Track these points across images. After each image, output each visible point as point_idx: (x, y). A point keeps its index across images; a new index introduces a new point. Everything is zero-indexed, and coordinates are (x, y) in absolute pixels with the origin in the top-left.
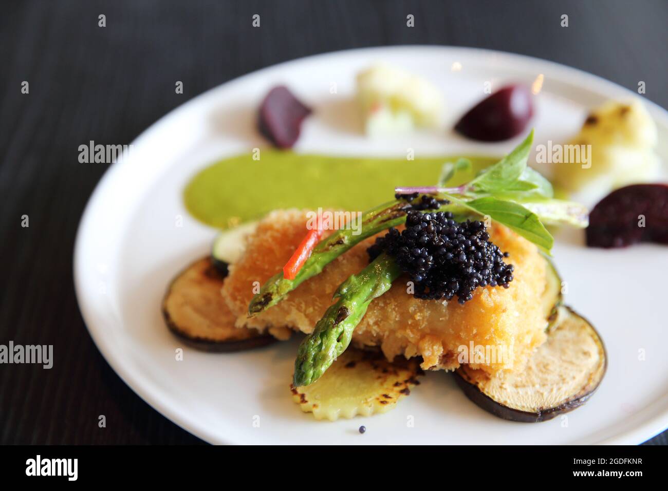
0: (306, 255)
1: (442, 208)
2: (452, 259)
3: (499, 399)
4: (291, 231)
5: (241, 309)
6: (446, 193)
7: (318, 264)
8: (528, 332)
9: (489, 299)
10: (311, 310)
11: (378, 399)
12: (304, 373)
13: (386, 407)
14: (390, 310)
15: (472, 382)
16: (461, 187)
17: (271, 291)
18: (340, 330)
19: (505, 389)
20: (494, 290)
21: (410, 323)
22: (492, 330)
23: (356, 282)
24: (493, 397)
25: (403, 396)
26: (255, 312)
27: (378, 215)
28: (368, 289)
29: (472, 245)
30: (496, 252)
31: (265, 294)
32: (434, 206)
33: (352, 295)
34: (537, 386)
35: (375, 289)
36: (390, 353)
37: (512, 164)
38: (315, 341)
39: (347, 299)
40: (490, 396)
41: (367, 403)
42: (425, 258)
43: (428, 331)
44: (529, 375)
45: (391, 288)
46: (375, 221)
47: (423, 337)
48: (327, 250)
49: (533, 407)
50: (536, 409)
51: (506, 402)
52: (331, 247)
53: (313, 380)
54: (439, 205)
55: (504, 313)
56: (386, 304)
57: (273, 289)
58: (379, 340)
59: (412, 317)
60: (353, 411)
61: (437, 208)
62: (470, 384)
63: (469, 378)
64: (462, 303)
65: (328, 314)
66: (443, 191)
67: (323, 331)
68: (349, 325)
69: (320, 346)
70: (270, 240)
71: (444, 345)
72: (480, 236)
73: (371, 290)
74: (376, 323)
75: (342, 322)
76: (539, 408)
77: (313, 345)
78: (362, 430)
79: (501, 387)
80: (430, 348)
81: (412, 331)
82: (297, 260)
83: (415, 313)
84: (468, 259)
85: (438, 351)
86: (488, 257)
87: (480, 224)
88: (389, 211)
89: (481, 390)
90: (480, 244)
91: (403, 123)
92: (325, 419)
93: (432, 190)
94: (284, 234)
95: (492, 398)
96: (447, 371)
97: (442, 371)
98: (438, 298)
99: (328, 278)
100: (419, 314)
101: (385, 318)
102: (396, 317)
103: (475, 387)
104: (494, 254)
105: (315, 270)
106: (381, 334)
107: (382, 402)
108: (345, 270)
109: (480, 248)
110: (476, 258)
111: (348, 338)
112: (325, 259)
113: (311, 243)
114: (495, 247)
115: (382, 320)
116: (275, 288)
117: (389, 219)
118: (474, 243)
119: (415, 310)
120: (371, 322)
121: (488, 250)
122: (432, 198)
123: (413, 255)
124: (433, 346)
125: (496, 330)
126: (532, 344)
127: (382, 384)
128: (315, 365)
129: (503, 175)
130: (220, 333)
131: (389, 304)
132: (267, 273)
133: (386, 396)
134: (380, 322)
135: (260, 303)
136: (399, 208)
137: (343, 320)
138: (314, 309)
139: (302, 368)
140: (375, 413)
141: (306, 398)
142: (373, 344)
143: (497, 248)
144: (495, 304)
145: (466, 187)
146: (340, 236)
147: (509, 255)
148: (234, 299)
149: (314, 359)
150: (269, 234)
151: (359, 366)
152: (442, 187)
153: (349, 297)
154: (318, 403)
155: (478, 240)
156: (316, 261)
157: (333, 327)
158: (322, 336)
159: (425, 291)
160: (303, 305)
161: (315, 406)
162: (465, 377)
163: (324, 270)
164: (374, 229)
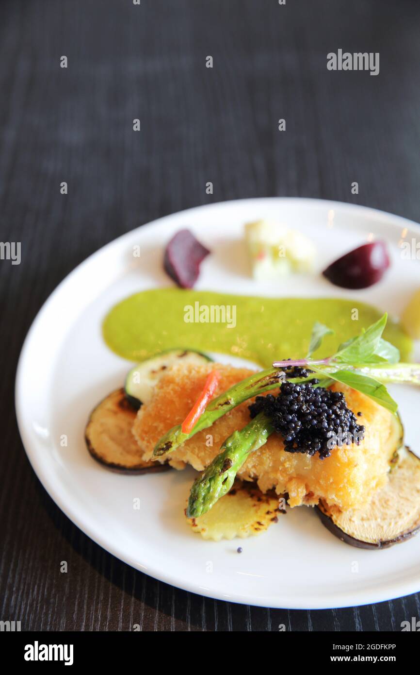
0: (200, 413)
1: (310, 376)
2: (316, 424)
3: (348, 531)
4: (189, 386)
5: (147, 447)
6: (313, 366)
7: (209, 420)
8: (374, 478)
9: (344, 456)
10: (202, 454)
11: (252, 526)
12: (195, 509)
13: (259, 533)
14: (265, 458)
15: (327, 514)
16: (326, 359)
17: (171, 440)
18: (225, 477)
19: (354, 522)
20: (348, 447)
21: (280, 469)
22: (345, 480)
23: (239, 438)
24: (344, 528)
25: (273, 524)
26: (158, 455)
27: (258, 381)
28: (248, 444)
29: (333, 413)
30: (352, 418)
31: (166, 442)
32: (304, 375)
33: (235, 448)
34: (379, 520)
35: (254, 443)
36: (263, 486)
37: (367, 342)
38: (205, 484)
39: (231, 452)
40: (341, 528)
41: (244, 529)
42: (295, 422)
43: (295, 476)
44: (373, 509)
45: (267, 442)
46: (256, 386)
47: (291, 479)
48: (217, 409)
49: (374, 538)
50: (377, 540)
51: (353, 533)
52: (220, 406)
53: (203, 513)
54: (308, 374)
55: (355, 468)
56: (262, 453)
57: (172, 438)
58: (256, 479)
59: (282, 464)
60: (234, 534)
61: (306, 376)
62: (326, 516)
63: (326, 511)
64: (322, 459)
65: (216, 462)
66: (310, 363)
67: (211, 477)
68: (233, 472)
69: (209, 488)
70: (172, 392)
71: (307, 487)
72: (339, 406)
73: (251, 444)
74: (254, 467)
75: (227, 471)
76: (379, 539)
77: (203, 488)
78: (239, 550)
79: (350, 520)
80: (296, 491)
81: (281, 475)
82: (192, 416)
83: (285, 462)
84: (329, 425)
85: (303, 492)
86: (345, 423)
87: (340, 395)
88: (268, 378)
89: (334, 522)
90: (339, 413)
91: (283, 268)
92: (211, 539)
93: (303, 364)
94: (183, 388)
95: (343, 530)
96: (308, 506)
97: (304, 506)
98: (303, 452)
99: (217, 430)
100: (288, 463)
101: (261, 463)
102: (270, 463)
103: (330, 519)
104: (350, 420)
105: (207, 424)
106: (257, 474)
107: (256, 529)
108: (230, 423)
109: (338, 416)
110: (335, 424)
111: (231, 481)
112: (216, 415)
113: (204, 402)
114: (351, 413)
115: (258, 464)
116: (175, 438)
117: (267, 384)
118: (335, 412)
119: (285, 459)
120: (250, 466)
121: (345, 417)
122: (302, 369)
123: (285, 420)
124: (298, 488)
125: (348, 480)
126: (377, 485)
127: (256, 512)
128: (204, 503)
129: (361, 350)
130: (130, 461)
131: (265, 453)
132: (168, 421)
133: (259, 523)
134: (257, 466)
135: (163, 449)
136: (276, 376)
137: (227, 469)
138: (205, 453)
139: (194, 504)
140: (250, 536)
141: (197, 522)
142: (251, 480)
143: (353, 414)
144: (349, 460)
145: (330, 360)
146: (227, 398)
147: (361, 414)
148: (143, 439)
149: (204, 499)
150: (171, 386)
151: (240, 494)
152: (311, 360)
153: (233, 450)
154: (205, 527)
155: (338, 410)
156: (208, 417)
157: (220, 475)
158: (210, 480)
159: (294, 447)
160: (196, 450)
161: (203, 530)
162: (322, 509)
163: (214, 423)
164: (255, 392)
